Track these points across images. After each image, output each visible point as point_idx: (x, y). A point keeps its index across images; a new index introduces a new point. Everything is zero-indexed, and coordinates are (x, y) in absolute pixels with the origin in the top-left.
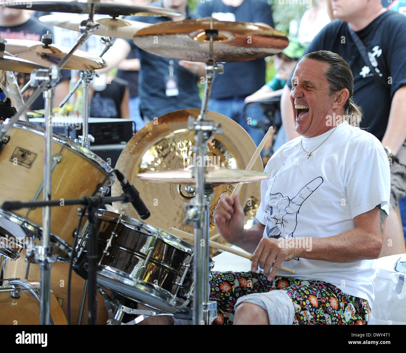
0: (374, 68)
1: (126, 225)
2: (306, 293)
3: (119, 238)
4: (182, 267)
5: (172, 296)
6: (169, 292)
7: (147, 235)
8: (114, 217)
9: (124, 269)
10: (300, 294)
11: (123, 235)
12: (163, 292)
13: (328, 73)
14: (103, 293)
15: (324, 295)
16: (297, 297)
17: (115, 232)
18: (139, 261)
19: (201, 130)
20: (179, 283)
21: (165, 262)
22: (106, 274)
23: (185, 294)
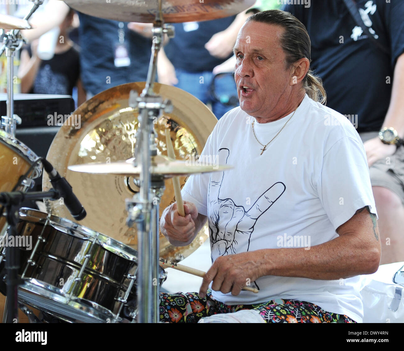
0: (368, 28)
1: (56, 228)
2: (283, 313)
3: (48, 243)
4: (127, 279)
5: (114, 315)
6: (110, 311)
7: (82, 240)
8: (41, 218)
9: (53, 282)
10: (276, 315)
11: (52, 241)
12: (103, 311)
13: (283, 40)
14: (28, 312)
15: (304, 313)
16: (272, 318)
17: (42, 236)
18: (73, 272)
19: (145, 108)
20: (123, 299)
21: (106, 273)
22: (31, 289)
23: (131, 313)
